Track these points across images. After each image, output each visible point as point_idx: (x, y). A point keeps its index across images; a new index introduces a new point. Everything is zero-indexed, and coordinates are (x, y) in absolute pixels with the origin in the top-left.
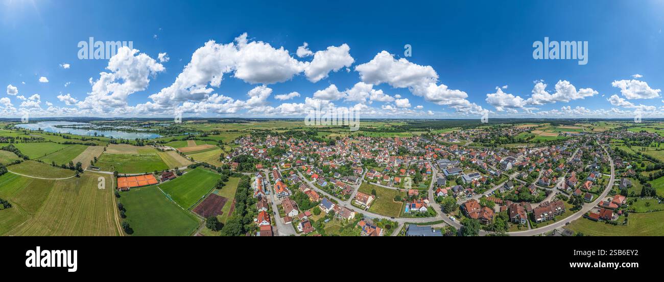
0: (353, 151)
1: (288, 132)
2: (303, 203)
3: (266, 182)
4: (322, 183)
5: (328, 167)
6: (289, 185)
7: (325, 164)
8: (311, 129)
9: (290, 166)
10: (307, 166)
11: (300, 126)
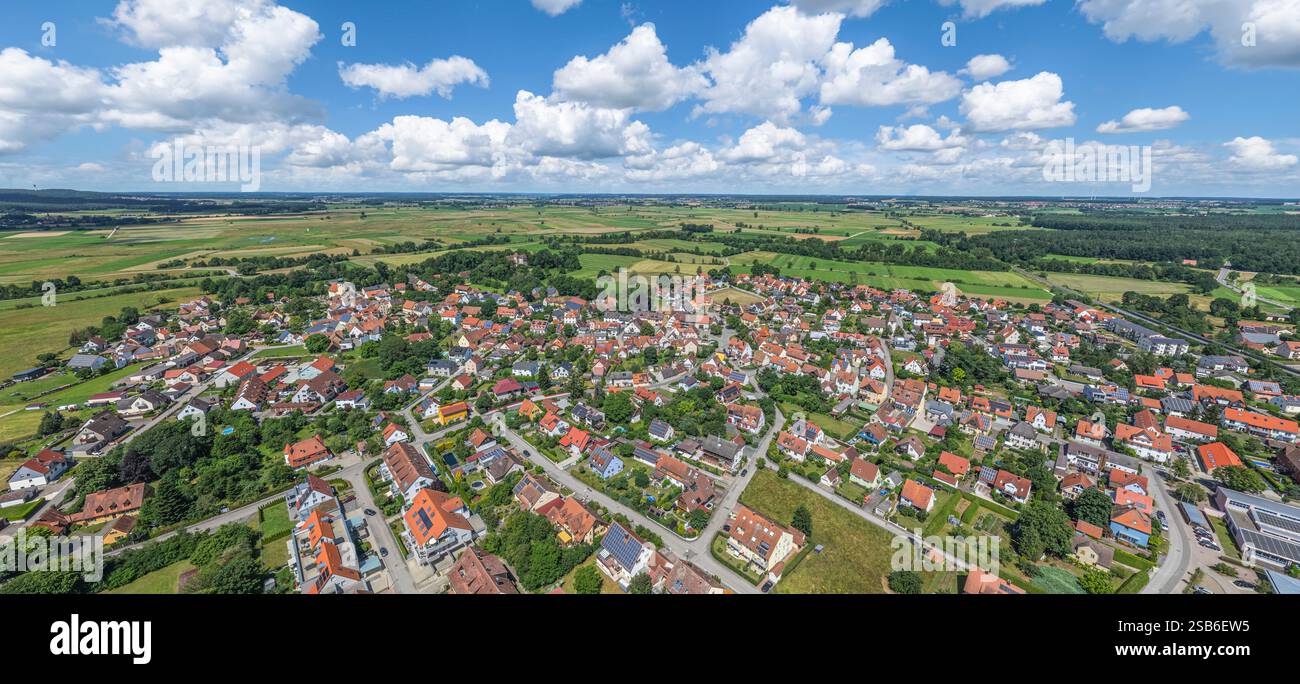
0: (727, 336)
1: (442, 260)
2: (535, 558)
3: (356, 516)
4: (604, 463)
5: (624, 397)
6: (468, 493)
7: (615, 385)
8: (551, 241)
9: (466, 413)
10: (539, 402)
11: (499, 231)
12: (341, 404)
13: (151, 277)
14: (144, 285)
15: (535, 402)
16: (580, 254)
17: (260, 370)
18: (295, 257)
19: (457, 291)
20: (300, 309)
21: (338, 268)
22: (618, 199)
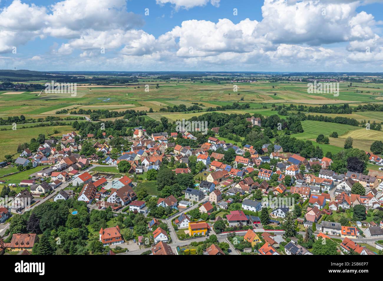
7: (325, 232)
8: (282, 110)
9: (206, 231)
10: (260, 234)
11: (242, 99)
12: (132, 208)
13: (53, 118)
14: (49, 123)
15: (257, 233)
16: (303, 120)
17: (94, 179)
18: (119, 111)
19: (209, 141)
20: (118, 144)
21: (140, 119)
22: (340, 77)
